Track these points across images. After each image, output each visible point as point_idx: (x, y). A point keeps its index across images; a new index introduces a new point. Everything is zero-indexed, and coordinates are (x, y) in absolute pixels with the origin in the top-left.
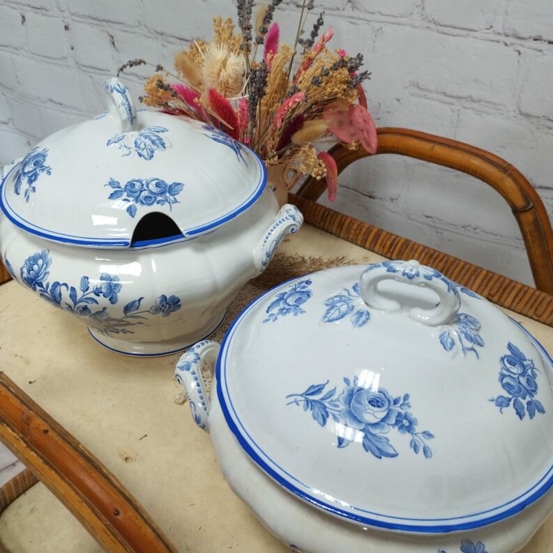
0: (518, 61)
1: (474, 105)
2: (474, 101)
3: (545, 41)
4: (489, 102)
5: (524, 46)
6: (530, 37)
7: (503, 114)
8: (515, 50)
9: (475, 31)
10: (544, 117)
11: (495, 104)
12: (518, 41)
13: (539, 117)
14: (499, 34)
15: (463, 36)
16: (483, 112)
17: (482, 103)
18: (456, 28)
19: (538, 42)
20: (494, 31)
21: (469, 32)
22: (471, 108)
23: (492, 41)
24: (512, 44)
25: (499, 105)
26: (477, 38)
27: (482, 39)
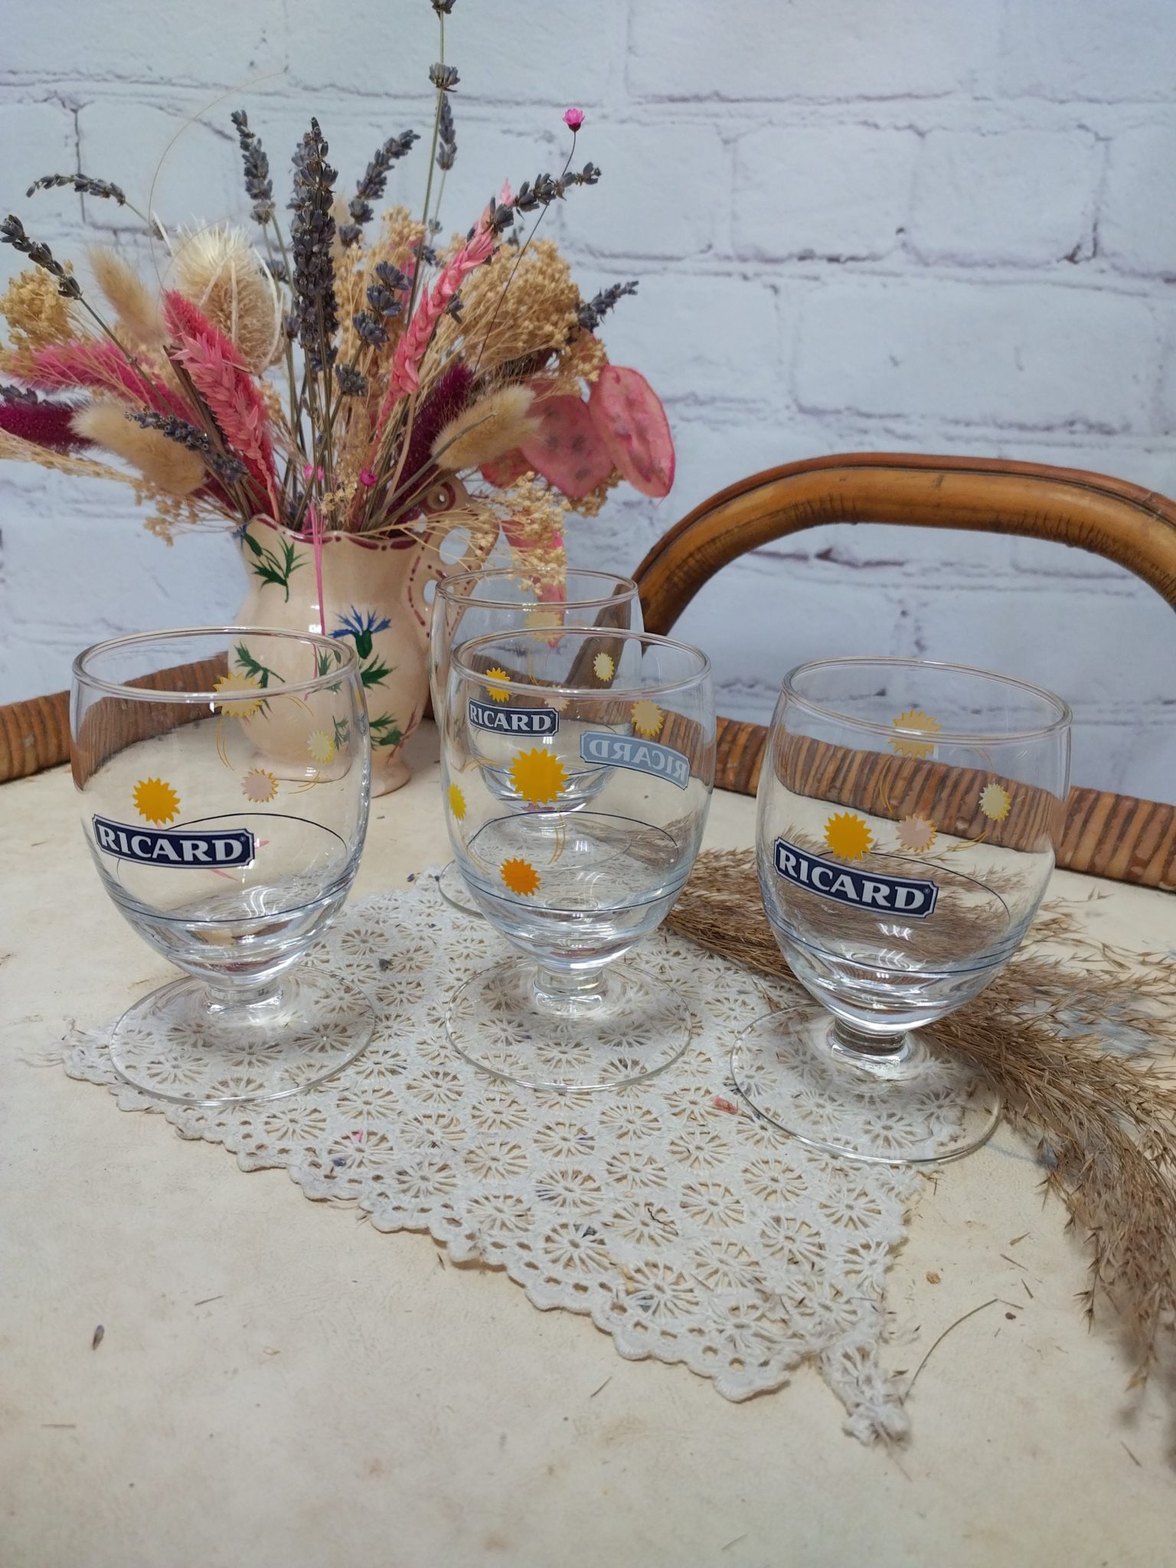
0: (777, 307)
1: (705, 411)
2: (701, 403)
3: (821, 258)
4: (731, 400)
5: (781, 275)
6: (790, 257)
7: (765, 419)
8: (765, 286)
9: (679, 259)
10: (848, 409)
11: (745, 401)
12: (768, 268)
13: (838, 412)
14: (728, 258)
15: (654, 272)
16: (725, 422)
17: (719, 404)
18: (638, 257)
19: (808, 262)
20: (716, 255)
21: (665, 264)
22: (699, 418)
23: (717, 274)
24: (757, 275)
25: (754, 401)
26: (684, 272)
27: (695, 274)
